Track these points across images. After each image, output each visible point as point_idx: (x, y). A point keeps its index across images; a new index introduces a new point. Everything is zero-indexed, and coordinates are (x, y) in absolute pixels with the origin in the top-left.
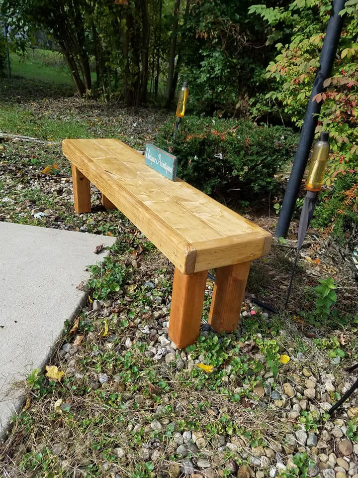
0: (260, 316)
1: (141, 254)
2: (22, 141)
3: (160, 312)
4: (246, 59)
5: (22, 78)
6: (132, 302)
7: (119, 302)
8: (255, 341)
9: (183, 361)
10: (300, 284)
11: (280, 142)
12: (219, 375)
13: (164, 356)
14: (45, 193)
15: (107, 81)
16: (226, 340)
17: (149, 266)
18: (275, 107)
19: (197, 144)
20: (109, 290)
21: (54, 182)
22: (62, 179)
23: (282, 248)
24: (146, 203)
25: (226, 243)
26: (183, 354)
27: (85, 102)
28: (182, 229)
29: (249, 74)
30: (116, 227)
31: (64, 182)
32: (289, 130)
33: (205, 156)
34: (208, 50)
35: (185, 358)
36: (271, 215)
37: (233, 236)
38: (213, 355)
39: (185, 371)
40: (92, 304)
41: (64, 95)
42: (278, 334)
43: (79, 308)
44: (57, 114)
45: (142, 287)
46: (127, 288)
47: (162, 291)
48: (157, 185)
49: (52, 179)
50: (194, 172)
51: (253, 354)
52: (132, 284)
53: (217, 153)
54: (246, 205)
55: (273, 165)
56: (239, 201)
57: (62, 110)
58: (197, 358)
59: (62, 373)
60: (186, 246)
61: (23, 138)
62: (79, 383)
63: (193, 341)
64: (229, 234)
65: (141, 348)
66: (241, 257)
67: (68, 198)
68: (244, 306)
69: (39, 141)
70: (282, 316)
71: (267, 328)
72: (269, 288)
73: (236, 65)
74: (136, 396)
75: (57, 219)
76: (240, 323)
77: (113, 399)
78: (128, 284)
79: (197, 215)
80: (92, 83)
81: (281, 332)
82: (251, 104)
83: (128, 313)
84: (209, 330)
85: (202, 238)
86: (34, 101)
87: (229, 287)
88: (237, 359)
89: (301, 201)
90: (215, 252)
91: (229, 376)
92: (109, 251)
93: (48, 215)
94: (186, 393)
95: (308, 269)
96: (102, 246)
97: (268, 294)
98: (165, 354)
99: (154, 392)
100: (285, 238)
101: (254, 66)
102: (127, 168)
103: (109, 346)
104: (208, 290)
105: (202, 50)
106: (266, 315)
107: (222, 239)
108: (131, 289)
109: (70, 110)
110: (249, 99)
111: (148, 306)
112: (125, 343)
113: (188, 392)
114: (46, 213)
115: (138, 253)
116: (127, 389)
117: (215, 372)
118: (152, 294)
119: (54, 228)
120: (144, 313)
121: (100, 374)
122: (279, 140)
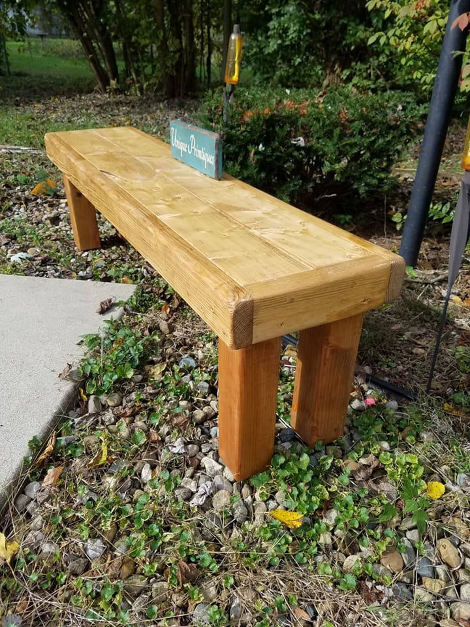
0: (384, 407)
1: (177, 310)
2: (11, 153)
3: (206, 409)
4: (334, 12)
5: (25, 75)
6: (158, 394)
7: (133, 396)
8: (377, 457)
9: (246, 505)
10: (447, 344)
11: (396, 115)
12: (314, 530)
13: (210, 498)
14: (32, 224)
15: (138, 67)
16: (324, 460)
17: (189, 330)
18: (380, 80)
19: (261, 123)
20: (116, 377)
21: (49, 206)
22: (62, 201)
23: (410, 285)
24: (164, 218)
25: (313, 282)
26: (245, 490)
27: (109, 97)
28: (225, 259)
29: (340, 35)
30: (139, 269)
31: (63, 205)
32: (410, 96)
33: (277, 143)
34: (278, 5)
35: (249, 498)
36: (388, 233)
37: (326, 267)
38: (300, 493)
39: (249, 526)
40: (87, 402)
41: (81, 92)
42: (418, 439)
43: (60, 412)
44: (69, 115)
45: (175, 366)
46: (150, 370)
47: (210, 372)
48: (187, 188)
49: (46, 203)
50: (259, 172)
51: (376, 482)
52: (158, 362)
53: (295, 137)
54: (347, 220)
55: (388, 150)
56: (334, 216)
57: (76, 110)
58: (272, 498)
59: (15, 545)
60: (231, 294)
61: (12, 149)
62: (45, 564)
63: (264, 466)
64: (319, 262)
65: (167, 484)
66: (344, 307)
67: (68, 228)
68: (354, 390)
69: (36, 152)
70: (422, 406)
71: (397, 430)
72: (394, 355)
73: (319, 22)
74: (155, 586)
75: (44, 262)
76: (348, 422)
77: (108, 596)
78: (153, 363)
79: (257, 233)
80: (119, 72)
81: (425, 436)
82: (345, 78)
83: (149, 415)
84: (294, 439)
85: (264, 276)
86: (39, 102)
87: (325, 364)
88: (347, 496)
89: (435, 207)
90: (292, 301)
91: (333, 532)
92: (122, 308)
93: (32, 256)
94: (251, 575)
95: (457, 317)
96: (110, 301)
97: (394, 365)
98: (212, 495)
99: (187, 577)
100: (414, 269)
101: (346, 22)
102: (140, 164)
103: (110, 482)
104: (290, 364)
105: (269, 5)
106: (394, 404)
107: (304, 274)
108: (157, 371)
109: (87, 110)
110: (342, 71)
111: (185, 400)
112: (140, 474)
113: (255, 572)
114: (30, 253)
115: (171, 308)
116: (138, 569)
117: (306, 526)
118: (192, 378)
119: (38, 275)
120: (177, 415)
121: (89, 541)
122: (394, 111)
